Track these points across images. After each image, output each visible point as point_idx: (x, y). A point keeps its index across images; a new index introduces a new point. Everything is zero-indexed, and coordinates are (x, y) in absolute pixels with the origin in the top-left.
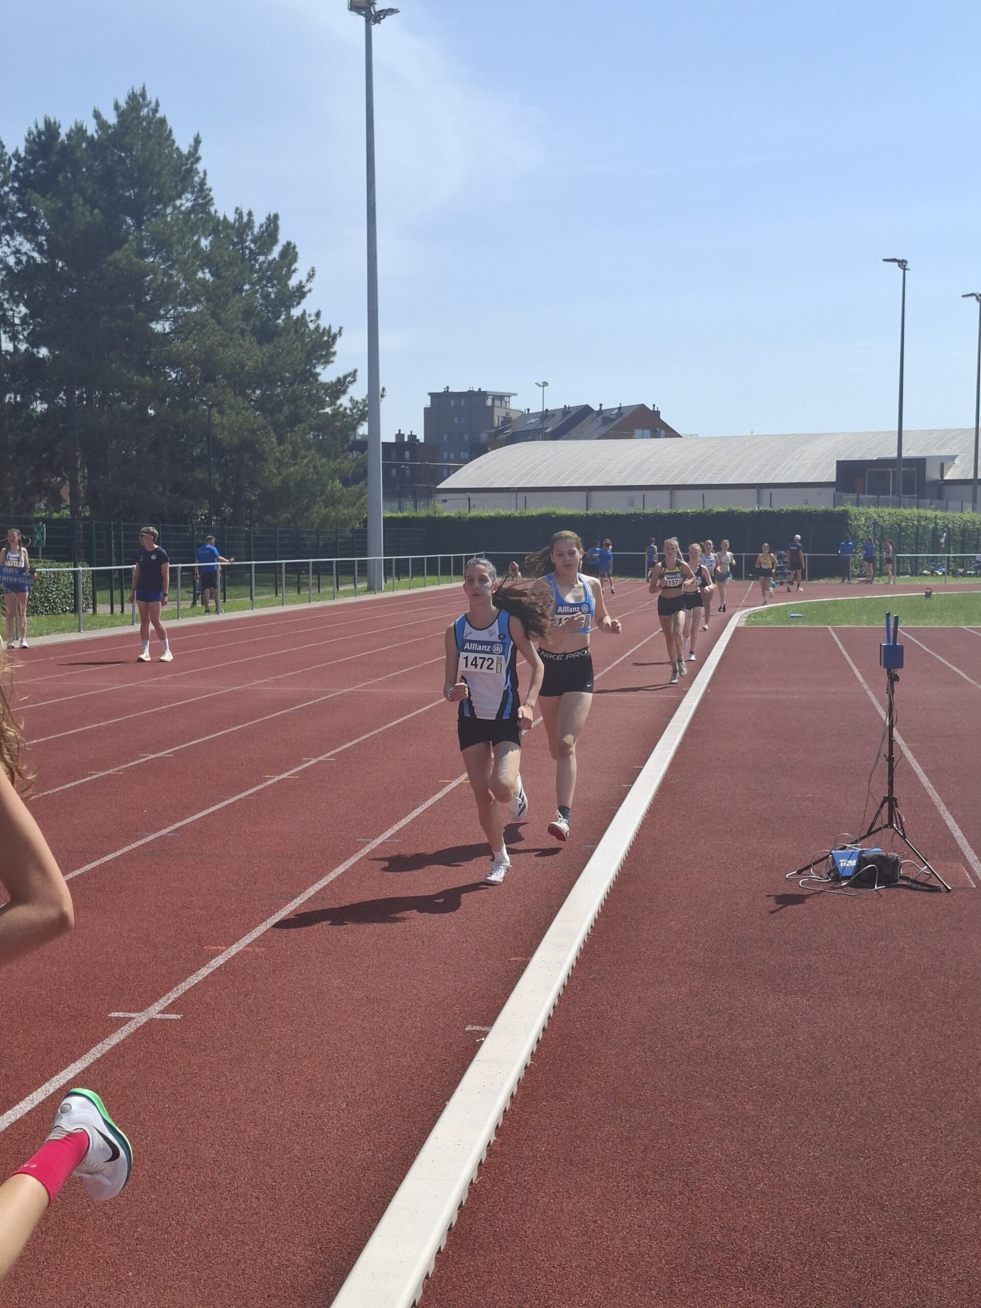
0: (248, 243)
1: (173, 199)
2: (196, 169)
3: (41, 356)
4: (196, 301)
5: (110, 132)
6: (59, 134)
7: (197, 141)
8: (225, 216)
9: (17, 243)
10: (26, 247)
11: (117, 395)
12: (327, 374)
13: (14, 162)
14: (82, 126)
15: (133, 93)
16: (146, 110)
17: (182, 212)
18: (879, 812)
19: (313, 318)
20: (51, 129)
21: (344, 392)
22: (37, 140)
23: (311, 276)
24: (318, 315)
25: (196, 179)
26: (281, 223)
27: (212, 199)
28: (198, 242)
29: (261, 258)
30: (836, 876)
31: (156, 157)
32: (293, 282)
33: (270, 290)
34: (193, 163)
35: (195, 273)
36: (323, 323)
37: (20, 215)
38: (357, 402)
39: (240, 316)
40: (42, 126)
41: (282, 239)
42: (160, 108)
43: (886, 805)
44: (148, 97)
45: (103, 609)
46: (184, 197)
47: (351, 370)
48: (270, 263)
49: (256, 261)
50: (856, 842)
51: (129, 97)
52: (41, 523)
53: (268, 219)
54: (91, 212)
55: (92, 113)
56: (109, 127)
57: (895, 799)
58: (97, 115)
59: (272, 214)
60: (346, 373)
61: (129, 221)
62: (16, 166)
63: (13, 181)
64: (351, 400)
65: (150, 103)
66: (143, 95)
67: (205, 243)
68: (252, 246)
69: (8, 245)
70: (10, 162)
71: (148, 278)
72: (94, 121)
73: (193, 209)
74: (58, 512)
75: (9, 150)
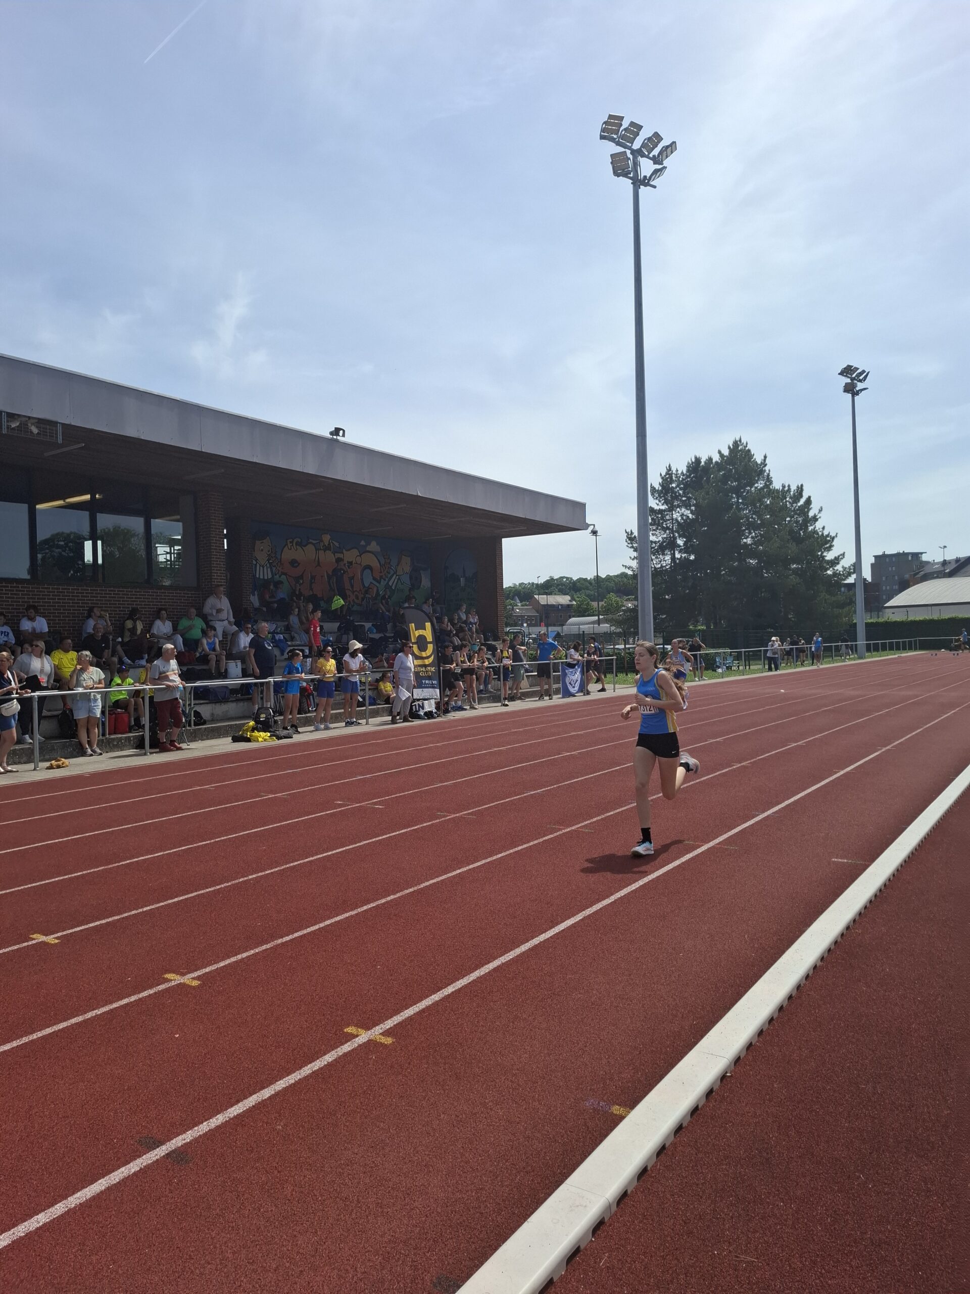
0: (787, 499)
1: (754, 484)
2: (765, 469)
6: (701, 462)
7: (765, 457)
8: (777, 489)
9: (683, 511)
10: (688, 512)
12: (829, 556)
13: (682, 477)
19: (821, 530)
20: (698, 460)
21: (838, 563)
22: (692, 466)
23: (821, 510)
24: (823, 528)
25: (765, 474)
26: (804, 488)
27: (772, 481)
28: (766, 501)
29: (794, 505)
32: (811, 514)
33: (800, 519)
34: (763, 467)
36: (826, 533)
37: (684, 499)
38: (846, 568)
40: (693, 460)
41: (805, 496)
42: (748, 445)
46: (758, 483)
47: (842, 553)
48: (799, 507)
49: (792, 506)
51: (734, 442)
53: (798, 487)
56: (725, 456)
58: (720, 452)
59: (800, 486)
60: (839, 554)
61: (733, 496)
63: (681, 485)
64: (843, 567)
66: (740, 441)
67: (768, 501)
68: (790, 500)
69: (679, 512)
70: (680, 477)
73: (762, 489)
75: (680, 472)
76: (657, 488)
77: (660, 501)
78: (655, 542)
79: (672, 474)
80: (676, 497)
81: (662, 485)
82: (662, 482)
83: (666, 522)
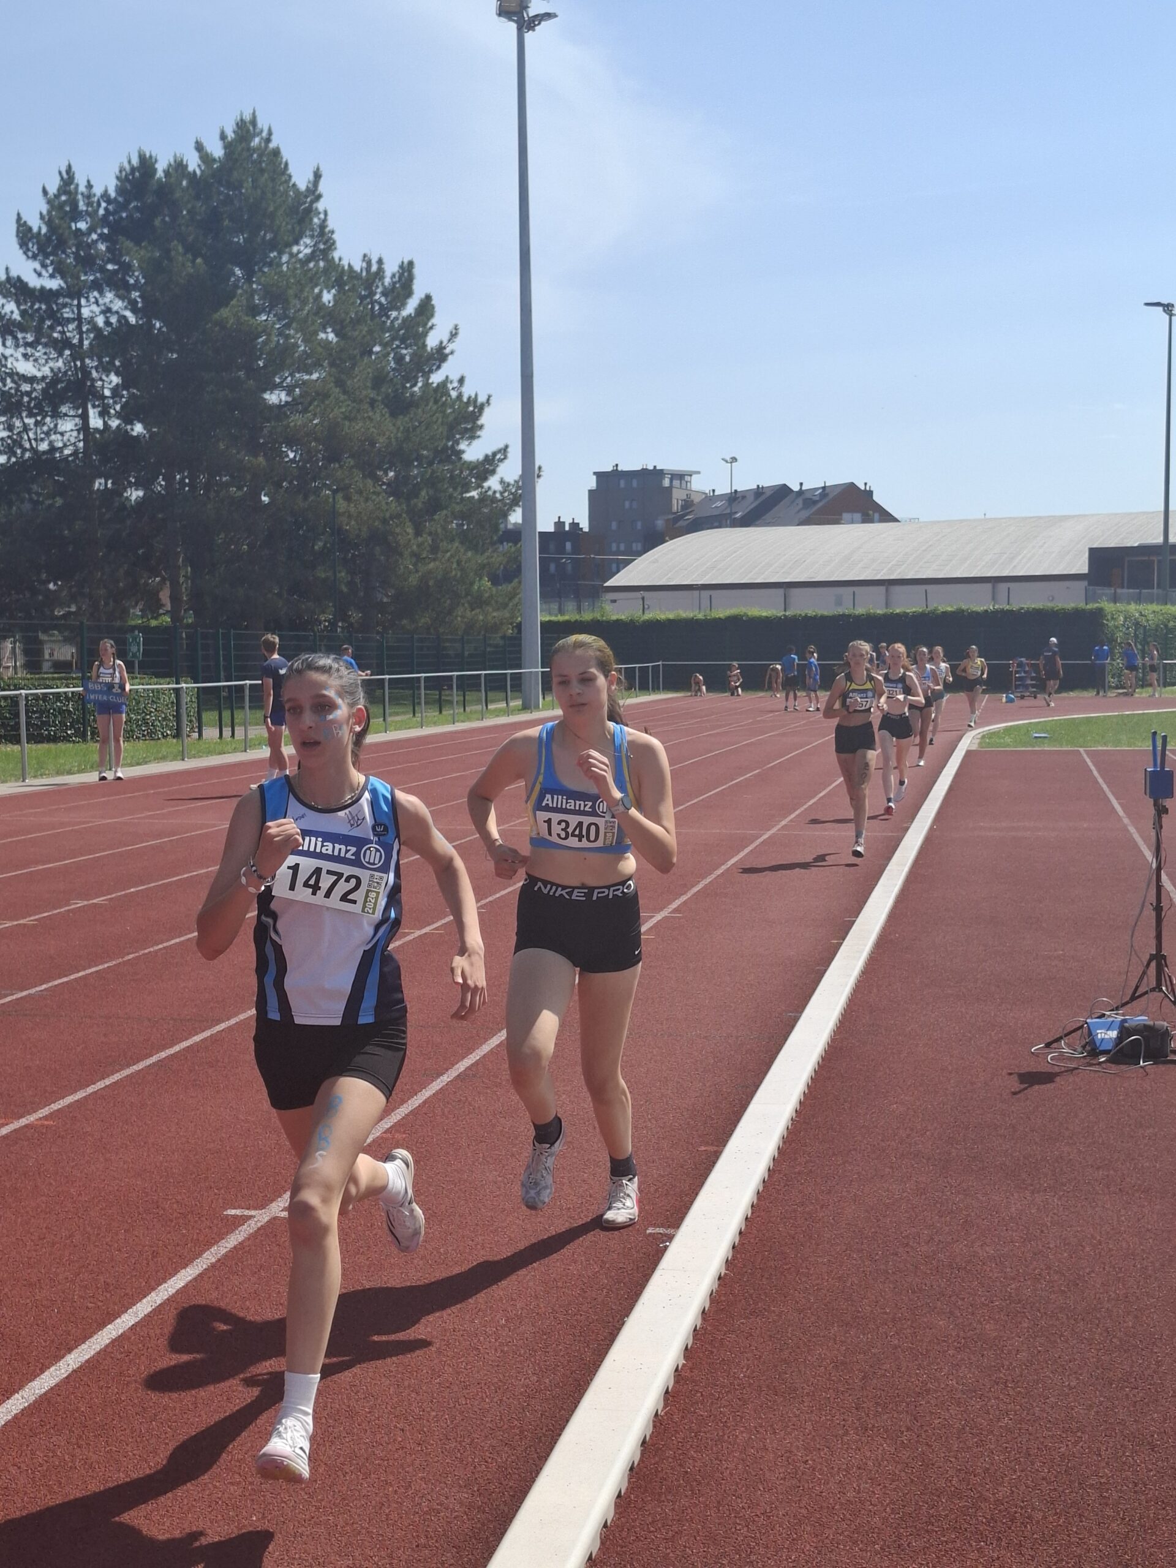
0: (377, 297)
1: (289, 245)
2: (317, 209)
3: (135, 434)
4: (318, 365)
5: (215, 166)
6: (155, 170)
7: (317, 175)
8: (349, 265)
9: (107, 300)
10: (118, 305)
11: (224, 479)
12: (473, 452)
13: (104, 205)
14: (182, 160)
15: (242, 120)
16: (257, 140)
17: (300, 260)
18: (1144, 973)
19: (455, 384)
20: (146, 164)
21: (493, 472)
22: (131, 177)
23: (454, 335)
24: (461, 381)
25: (316, 220)
26: (415, 270)
27: (334, 243)
28: (319, 296)
29: (394, 314)
30: (1093, 1050)
31: (270, 195)
32: (432, 341)
33: (404, 352)
34: (312, 202)
35: (316, 333)
36: (468, 391)
37: (110, 267)
38: (509, 484)
39: (369, 384)
40: (135, 161)
42: (273, 137)
43: (1153, 964)
44: (259, 125)
45: (211, 733)
46: (302, 243)
47: (501, 446)
48: (405, 320)
49: (388, 317)
50: (1117, 1009)
51: (237, 124)
52: (136, 632)
53: (401, 266)
54: (193, 262)
55: (193, 145)
56: (214, 160)
57: (1164, 957)
58: (199, 147)
59: (406, 261)
60: (494, 448)
61: (238, 272)
62: (106, 209)
63: (103, 227)
64: (502, 481)
65: (262, 131)
66: (254, 122)
67: (327, 297)
68: (383, 300)
69: (97, 302)
70: (99, 205)
71: (260, 340)
72: (196, 155)
73: (311, 257)
74: (156, 618)
75: (98, 191)
76: (35, 230)
77: (44, 266)
78: (32, 380)
79: (76, 192)
80: (87, 261)
81: (48, 220)
82: (49, 212)
83: (60, 324)
